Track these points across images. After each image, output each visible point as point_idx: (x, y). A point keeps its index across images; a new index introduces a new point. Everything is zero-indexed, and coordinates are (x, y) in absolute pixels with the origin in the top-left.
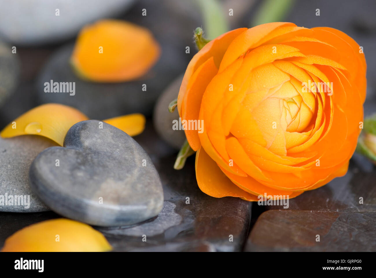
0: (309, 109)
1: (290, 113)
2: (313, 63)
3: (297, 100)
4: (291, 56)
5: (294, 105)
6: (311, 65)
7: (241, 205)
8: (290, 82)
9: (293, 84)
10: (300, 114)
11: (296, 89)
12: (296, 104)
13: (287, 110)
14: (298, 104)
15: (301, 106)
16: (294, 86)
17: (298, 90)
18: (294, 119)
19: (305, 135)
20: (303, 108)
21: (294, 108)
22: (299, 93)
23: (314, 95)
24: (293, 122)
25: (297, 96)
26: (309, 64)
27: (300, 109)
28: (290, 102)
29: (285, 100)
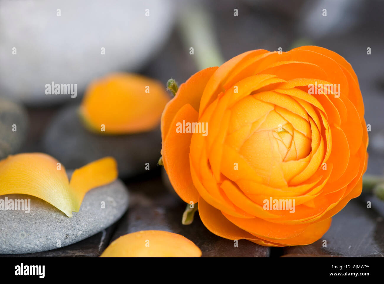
0: (304, 135)
1: (283, 143)
2: (294, 87)
3: (288, 129)
4: (268, 83)
5: (287, 134)
6: (293, 88)
7: (257, 251)
8: (275, 111)
9: (279, 112)
10: (294, 142)
11: (283, 117)
12: (288, 132)
13: (278, 141)
14: (291, 132)
15: (293, 133)
16: (280, 115)
17: (285, 118)
18: (289, 149)
19: (303, 162)
20: (296, 135)
21: (287, 138)
22: (287, 121)
23: (305, 120)
24: (289, 153)
25: (286, 124)
26: (291, 88)
27: (293, 137)
28: (281, 132)
29: (274, 131)
